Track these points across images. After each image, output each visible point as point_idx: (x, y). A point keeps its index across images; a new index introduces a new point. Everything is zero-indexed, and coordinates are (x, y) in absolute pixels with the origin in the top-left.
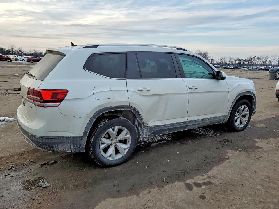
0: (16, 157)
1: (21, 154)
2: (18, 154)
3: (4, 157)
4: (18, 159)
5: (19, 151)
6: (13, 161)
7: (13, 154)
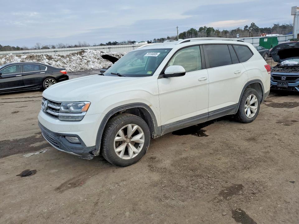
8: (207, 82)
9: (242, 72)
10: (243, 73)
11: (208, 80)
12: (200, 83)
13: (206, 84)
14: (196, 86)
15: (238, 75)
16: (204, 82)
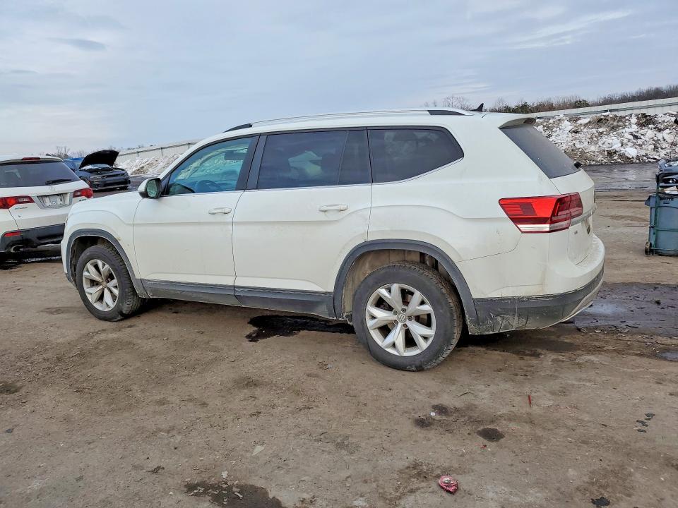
0: (611, 348)
1: (597, 350)
2: (605, 351)
3: (636, 355)
4: (607, 342)
5: (600, 356)
6: (619, 342)
7: (615, 354)
8: (228, 218)
9: (351, 210)
10: (353, 213)
11: (230, 215)
12: (212, 219)
13: (226, 223)
14: (199, 223)
15: (332, 217)
16: (219, 218)
